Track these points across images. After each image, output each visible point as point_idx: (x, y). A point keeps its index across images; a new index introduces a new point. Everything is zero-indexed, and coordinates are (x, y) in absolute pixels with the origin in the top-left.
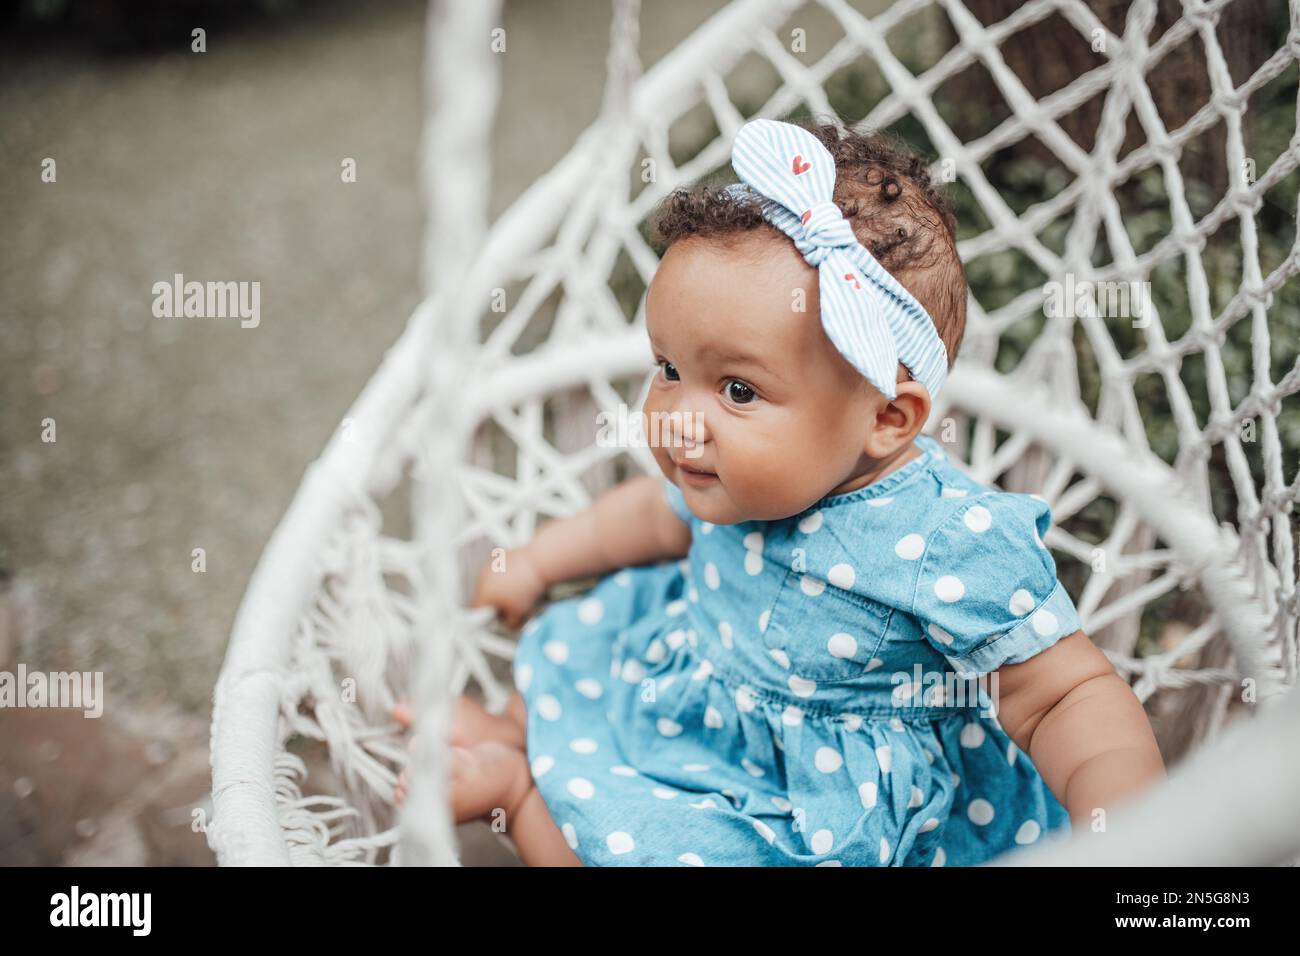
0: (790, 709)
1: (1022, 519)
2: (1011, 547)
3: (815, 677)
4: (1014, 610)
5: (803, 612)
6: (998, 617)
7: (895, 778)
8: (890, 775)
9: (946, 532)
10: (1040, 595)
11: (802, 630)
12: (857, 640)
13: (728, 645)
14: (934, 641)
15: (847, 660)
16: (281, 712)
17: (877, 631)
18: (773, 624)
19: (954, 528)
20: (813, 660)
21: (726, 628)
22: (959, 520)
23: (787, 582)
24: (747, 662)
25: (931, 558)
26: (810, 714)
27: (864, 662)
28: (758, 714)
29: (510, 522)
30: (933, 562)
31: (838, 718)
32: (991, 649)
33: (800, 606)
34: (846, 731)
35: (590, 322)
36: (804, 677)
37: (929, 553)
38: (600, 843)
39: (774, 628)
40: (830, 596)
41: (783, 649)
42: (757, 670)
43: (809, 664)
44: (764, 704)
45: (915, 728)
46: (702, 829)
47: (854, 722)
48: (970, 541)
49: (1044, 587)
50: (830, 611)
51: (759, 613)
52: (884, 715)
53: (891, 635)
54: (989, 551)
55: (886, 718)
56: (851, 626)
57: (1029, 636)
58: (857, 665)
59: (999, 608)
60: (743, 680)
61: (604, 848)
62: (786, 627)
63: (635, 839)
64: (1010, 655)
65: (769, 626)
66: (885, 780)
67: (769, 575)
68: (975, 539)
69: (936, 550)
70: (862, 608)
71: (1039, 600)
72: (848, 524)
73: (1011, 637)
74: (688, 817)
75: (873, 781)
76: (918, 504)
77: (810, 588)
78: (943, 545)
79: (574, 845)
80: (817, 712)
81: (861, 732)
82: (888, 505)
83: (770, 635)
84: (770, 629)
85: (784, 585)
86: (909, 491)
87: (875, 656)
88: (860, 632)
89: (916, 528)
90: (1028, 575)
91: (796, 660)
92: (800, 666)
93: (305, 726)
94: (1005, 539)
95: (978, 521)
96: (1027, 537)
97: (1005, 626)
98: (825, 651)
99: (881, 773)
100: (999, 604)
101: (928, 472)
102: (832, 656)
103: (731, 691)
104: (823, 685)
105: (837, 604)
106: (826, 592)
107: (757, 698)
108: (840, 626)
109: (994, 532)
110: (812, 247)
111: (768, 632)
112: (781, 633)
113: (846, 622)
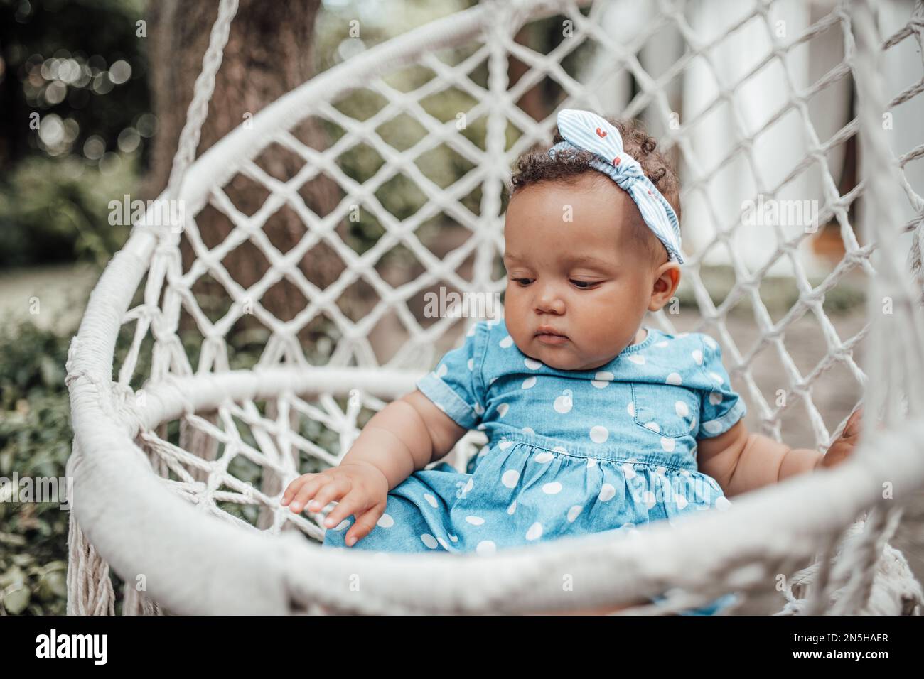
0: (659, 467)
12: (686, 404)
15: (685, 418)
17: (693, 397)
18: (639, 408)
21: (599, 429)
27: (691, 420)
33: (651, 391)
36: (669, 436)
42: (638, 442)
43: (671, 424)
51: (624, 407)
65: (637, 410)
80: (671, 467)
87: (694, 414)
88: (686, 398)
91: (663, 424)
92: (666, 427)
98: (675, 414)
102: (679, 418)
103: (618, 467)
107: (639, 464)
108: (676, 397)
110: (626, 178)
111: (639, 414)
112: (648, 410)
113: (678, 394)
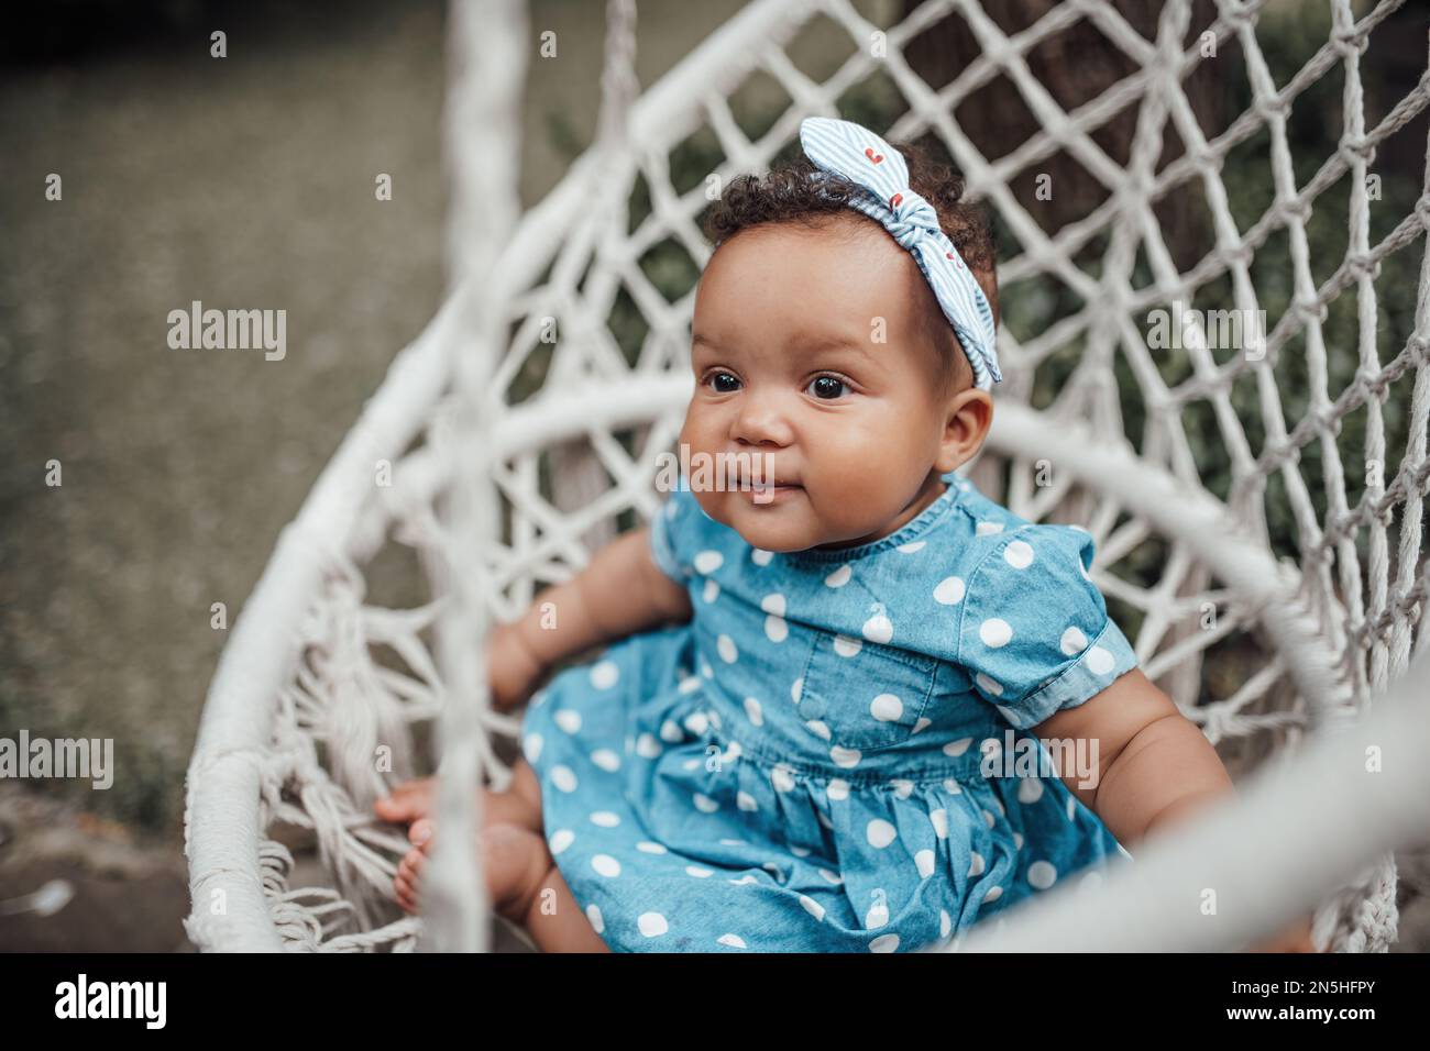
0: (835, 782)
1: (1065, 551)
2: (1057, 582)
3: (860, 745)
4: (1067, 650)
5: (840, 675)
6: (1049, 658)
7: (953, 843)
8: (947, 840)
9: (987, 571)
10: (1093, 632)
11: (840, 696)
12: (902, 701)
13: (757, 721)
14: (983, 691)
15: (892, 723)
16: (263, 797)
17: (923, 688)
18: (808, 693)
19: (995, 566)
20: (857, 726)
21: (754, 704)
22: (999, 557)
23: (819, 645)
24: (782, 738)
25: (973, 601)
26: (856, 784)
27: (912, 723)
28: (799, 792)
29: (506, 592)
30: (975, 604)
31: (887, 786)
32: (1045, 694)
33: (835, 670)
34: (897, 799)
35: (588, 367)
36: (848, 748)
37: (971, 595)
38: (630, 926)
39: (809, 697)
40: (868, 655)
41: (822, 719)
42: (793, 745)
43: (852, 732)
44: (806, 781)
45: (972, 788)
46: (743, 907)
47: (905, 788)
48: (1013, 579)
49: (1096, 623)
50: (869, 671)
51: (790, 683)
52: (937, 777)
53: (937, 691)
54: (1033, 589)
55: (940, 779)
56: (893, 685)
57: (1084, 677)
58: (905, 727)
59: (1050, 649)
60: (779, 758)
61: (634, 929)
62: (822, 695)
63: (669, 920)
64: (1064, 698)
65: (803, 695)
66: (942, 845)
67: (797, 640)
68: (1017, 577)
69: (976, 592)
70: (904, 664)
71: (1091, 638)
72: (880, 574)
73: (1064, 680)
74: (727, 895)
75: (929, 848)
76: (952, 546)
77: (845, 649)
78: (984, 586)
79: (600, 928)
80: (864, 781)
81: (913, 797)
82: (921, 550)
83: (806, 704)
84: (805, 698)
85: (815, 649)
86: (940, 532)
87: (922, 716)
88: (904, 691)
89: (952, 569)
90: (1077, 611)
91: (836, 730)
92: (842, 734)
93: (289, 814)
94: (1049, 574)
95: (1019, 557)
96: (1073, 570)
97: (1057, 668)
98: (868, 716)
99: (937, 839)
100: (1049, 645)
101: (958, 508)
102: (877, 721)
103: (766, 772)
104: (868, 753)
105: (876, 663)
106: (863, 651)
107: (797, 775)
108: (881, 686)
109: (1036, 567)
111: (803, 702)
112: (818, 701)
113: (888, 681)
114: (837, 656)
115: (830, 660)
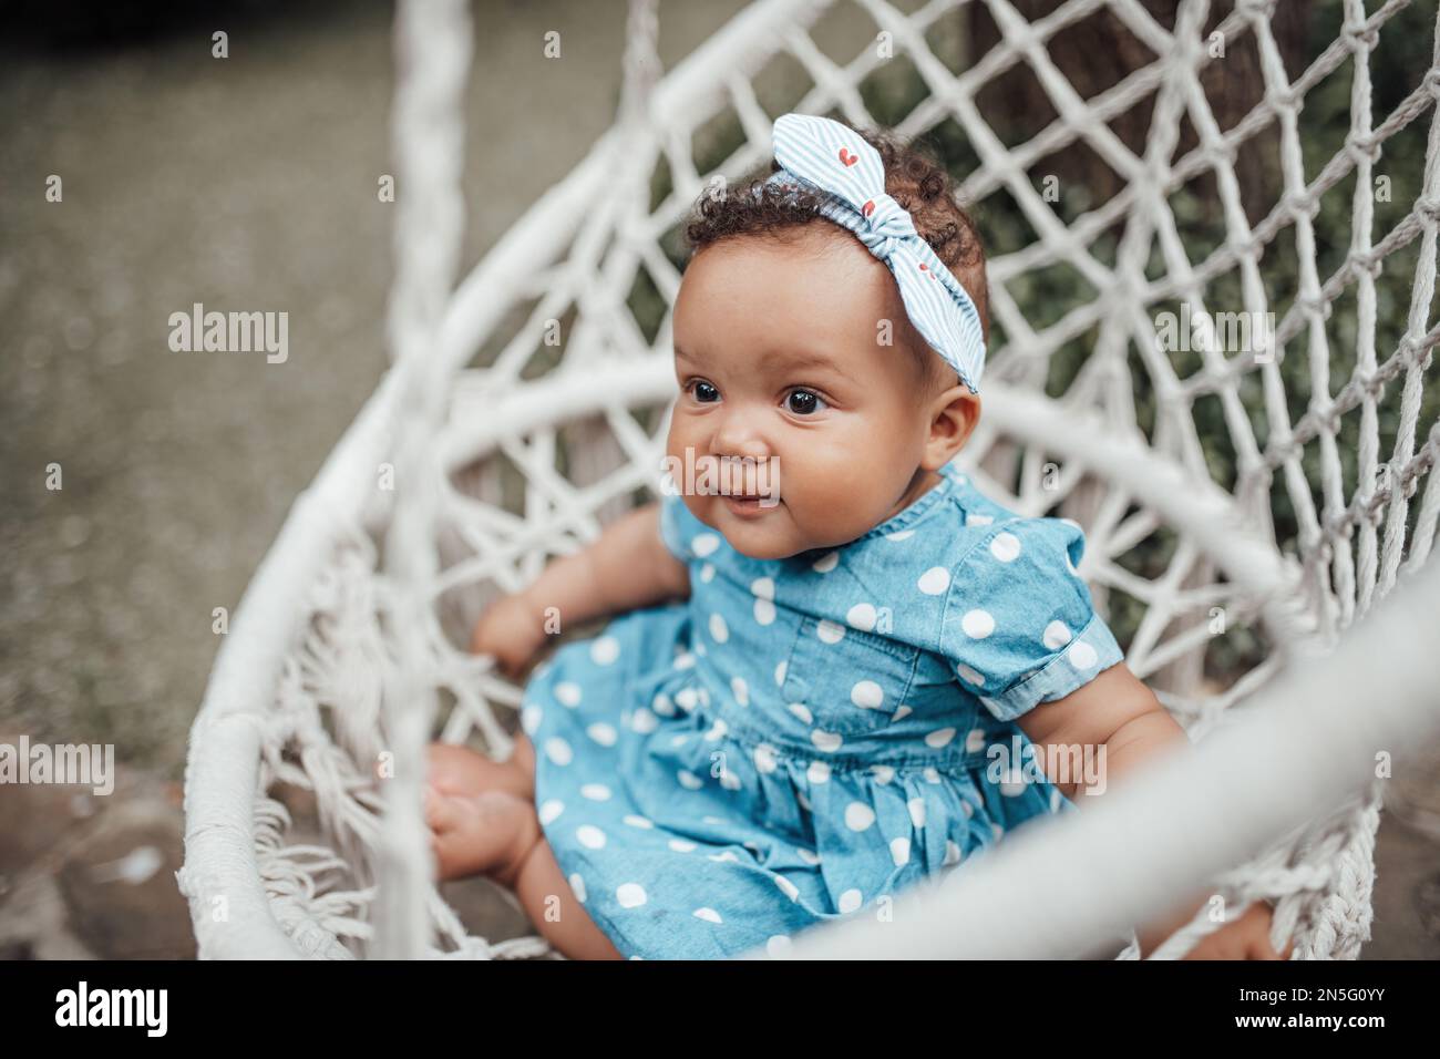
0: (815, 765)
1: (1053, 545)
2: (1043, 575)
3: (840, 731)
4: (1050, 643)
5: (823, 661)
6: (1032, 652)
7: (929, 833)
8: (923, 829)
9: (972, 562)
10: (1077, 627)
11: (822, 681)
12: (882, 688)
13: (743, 701)
14: (965, 682)
15: (872, 710)
17: (903, 677)
18: (791, 676)
19: (980, 558)
20: (837, 712)
21: (740, 684)
22: (985, 549)
23: (804, 629)
24: (764, 719)
25: (956, 591)
26: (836, 769)
27: (892, 710)
28: (781, 773)
30: (960, 596)
31: (867, 771)
32: (1026, 687)
33: (818, 656)
34: (877, 785)
36: (829, 732)
37: (954, 586)
38: (609, 896)
39: (792, 681)
40: (850, 642)
41: (804, 702)
42: (776, 727)
43: (832, 717)
44: (788, 762)
45: (951, 778)
46: (720, 883)
47: (885, 774)
48: (998, 572)
49: (1080, 618)
50: (851, 659)
51: (774, 665)
52: (917, 765)
53: (918, 680)
54: (1018, 582)
55: (919, 769)
56: (874, 673)
57: (1067, 670)
58: (884, 714)
59: (1033, 642)
60: (762, 739)
61: (614, 901)
62: (805, 679)
63: (647, 892)
64: (1047, 692)
65: (786, 678)
66: (919, 834)
67: (782, 624)
68: (1003, 569)
69: (960, 584)
70: (886, 653)
71: (1075, 632)
72: (867, 561)
73: (1047, 673)
74: (705, 870)
75: (905, 836)
76: (941, 535)
77: (828, 634)
78: (969, 578)
79: (582, 898)
80: (844, 765)
81: (893, 785)
82: (910, 539)
83: (789, 689)
84: (788, 682)
85: (800, 632)
86: (931, 523)
87: (902, 704)
88: (885, 679)
89: (939, 560)
90: (1061, 606)
91: (817, 714)
92: (822, 719)
94: (1035, 567)
96: (1060, 565)
97: (1040, 662)
98: (849, 702)
99: (914, 827)
100: (1032, 638)
101: (950, 500)
102: (857, 707)
103: (749, 751)
104: (848, 739)
105: (859, 650)
106: (846, 638)
107: (778, 756)
108: (862, 673)
109: (1022, 561)
110: (882, 238)
111: (786, 686)
112: (800, 686)
113: (869, 669)
114: (820, 642)
115: (814, 645)
